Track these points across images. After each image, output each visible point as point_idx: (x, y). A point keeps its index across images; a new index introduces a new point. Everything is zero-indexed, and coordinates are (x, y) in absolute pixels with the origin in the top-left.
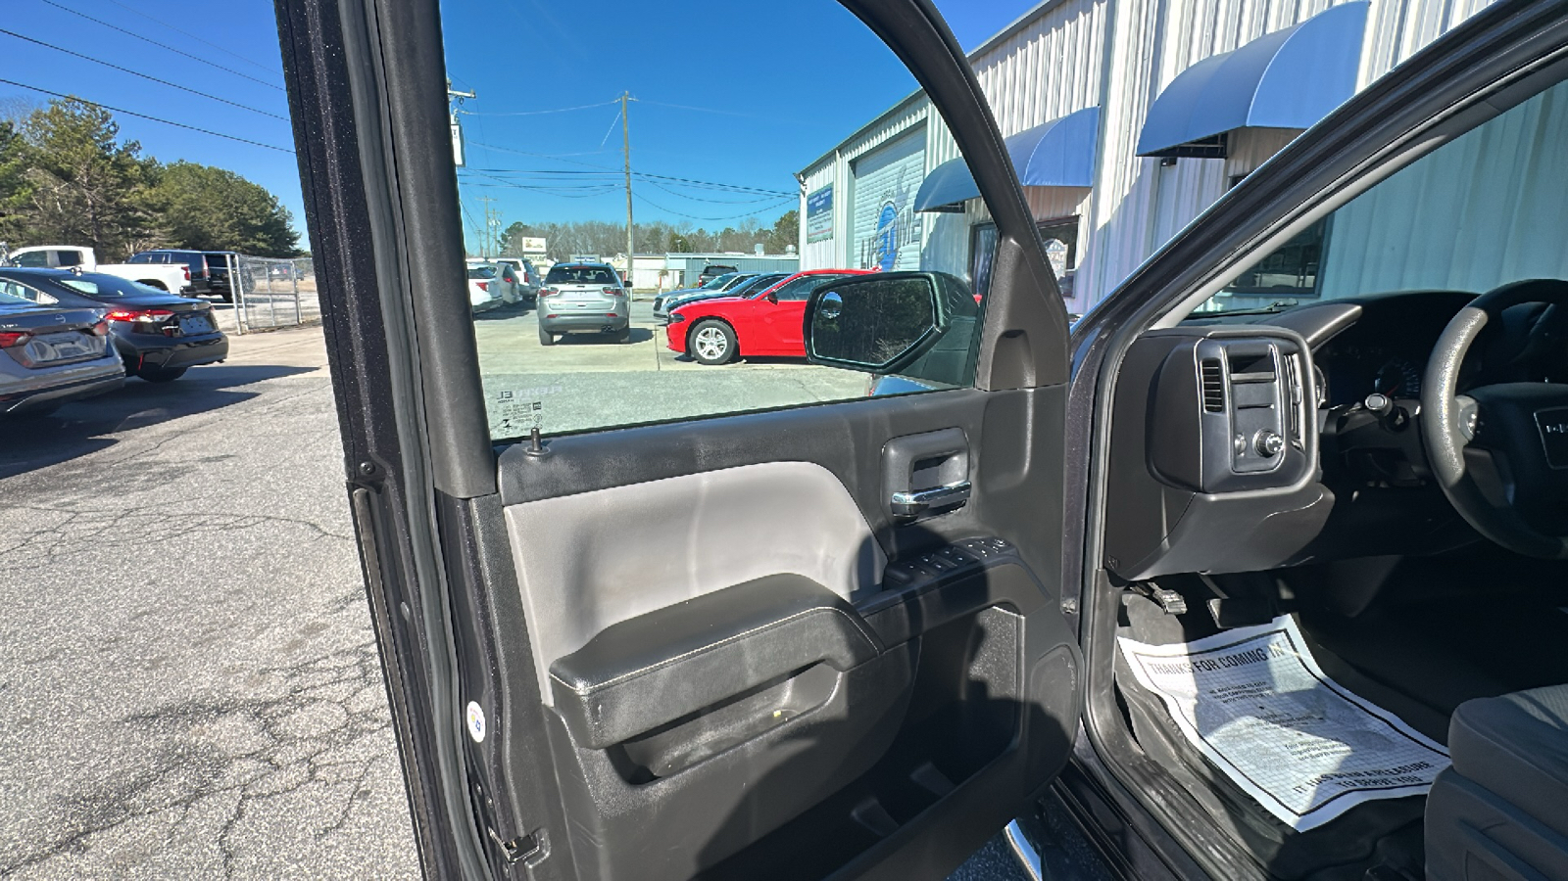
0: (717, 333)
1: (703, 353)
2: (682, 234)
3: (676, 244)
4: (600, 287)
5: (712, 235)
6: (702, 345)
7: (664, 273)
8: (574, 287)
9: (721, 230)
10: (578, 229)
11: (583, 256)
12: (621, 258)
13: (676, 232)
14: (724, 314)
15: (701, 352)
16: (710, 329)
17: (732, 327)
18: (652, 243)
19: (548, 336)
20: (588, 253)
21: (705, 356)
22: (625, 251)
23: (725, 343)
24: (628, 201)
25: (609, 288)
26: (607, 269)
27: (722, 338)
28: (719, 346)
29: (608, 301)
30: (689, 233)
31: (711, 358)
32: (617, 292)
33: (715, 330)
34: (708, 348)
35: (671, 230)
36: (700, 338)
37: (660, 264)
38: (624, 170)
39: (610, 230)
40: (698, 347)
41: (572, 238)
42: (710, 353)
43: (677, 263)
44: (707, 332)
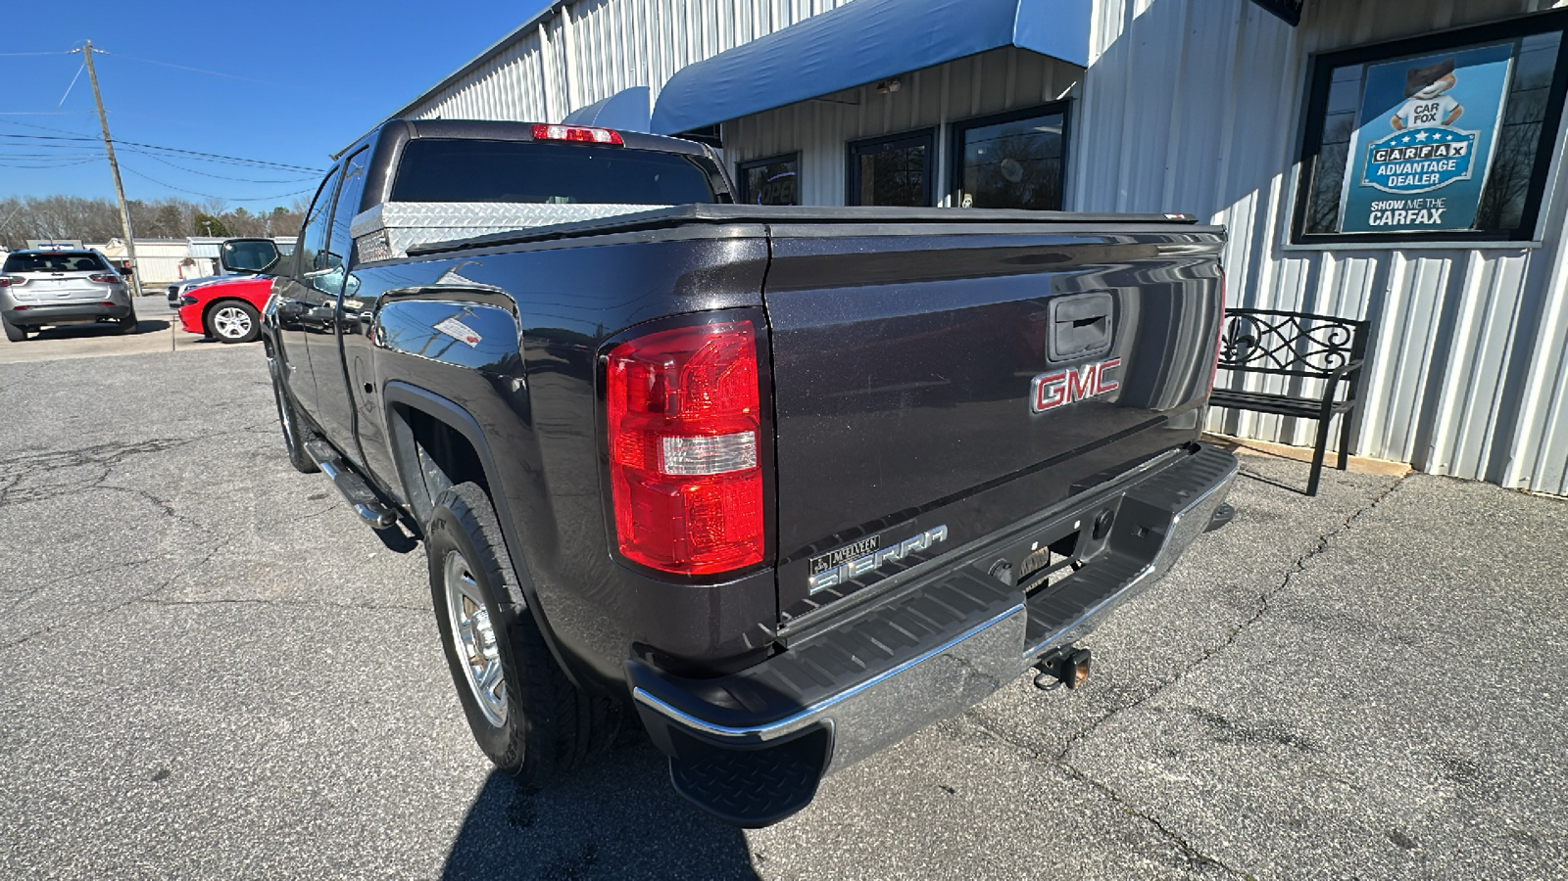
0: (238, 313)
1: (226, 333)
2: (211, 213)
3: (203, 227)
4: (87, 274)
5: (256, 216)
6: (222, 325)
7: (188, 262)
8: (48, 275)
9: (269, 210)
10: (38, 206)
11: (54, 242)
12: (117, 244)
13: (202, 211)
14: (241, 295)
15: (221, 331)
16: (229, 309)
17: (252, 305)
18: (165, 224)
19: (19, 332)
20: (59, 237)
21: (228, 335)
22: (121, 236)
23: (249, 321)
24: (114, 176)
25: (99, 275)
26: (93, 255)
27: (245, 317)
28: (242, 325)
29: (100, 289)
30: (223, 213)
31: (235, 336)
32: (111, 280)
33: (234, 310)
34: (229, 327)
35: (195, 210)
36: (218, 318)
37: (180, 251)
38: (103, 137)
39: (96, 208)
40: (218, 327)
41: (29, 219)
42: (233, 332)
43: (208, 249)
44: (227, 313)
